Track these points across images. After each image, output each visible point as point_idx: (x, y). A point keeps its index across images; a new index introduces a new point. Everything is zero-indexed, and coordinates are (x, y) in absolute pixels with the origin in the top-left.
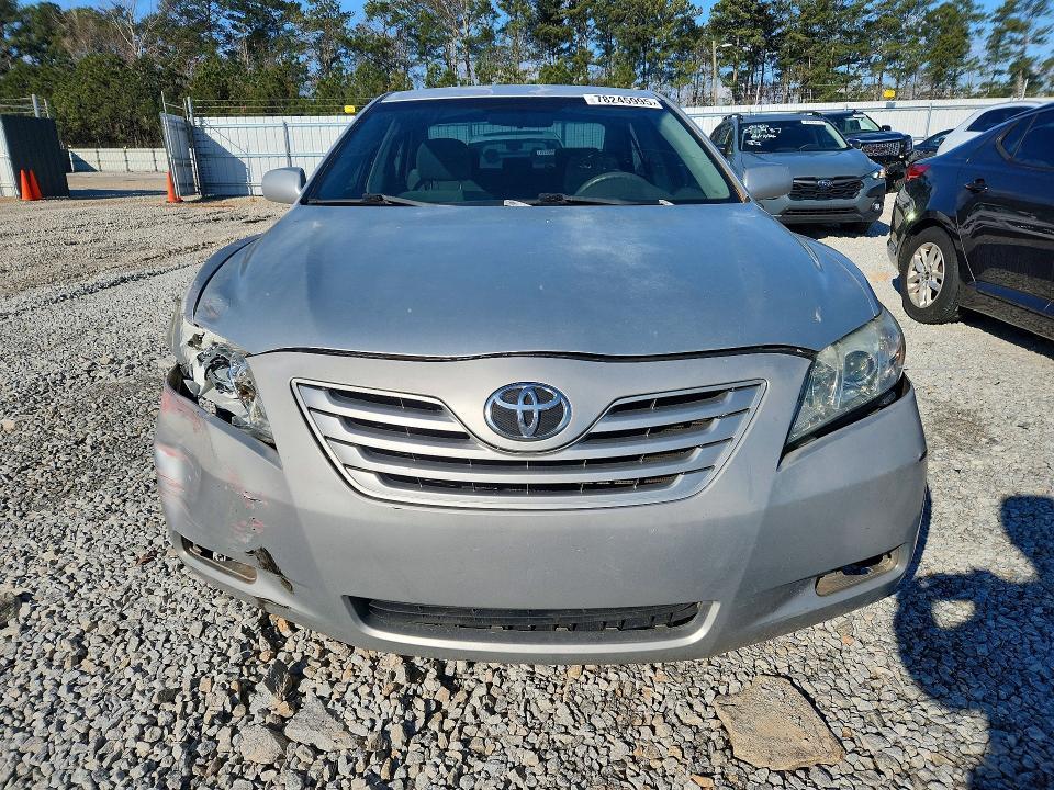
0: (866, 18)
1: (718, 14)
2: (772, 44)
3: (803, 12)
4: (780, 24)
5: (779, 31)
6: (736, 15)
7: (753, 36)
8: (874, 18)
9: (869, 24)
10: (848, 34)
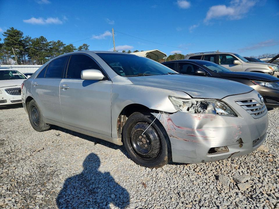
0: (50, 47)
1: (7, 41)
2: (26, 51)
3: (33, 43)
4: (27, 46)
5: (27, 47)
6: (13, 42)
7: (20, 48)
8: (52, 47)
9: (51, 48)
10: (47, 50)
